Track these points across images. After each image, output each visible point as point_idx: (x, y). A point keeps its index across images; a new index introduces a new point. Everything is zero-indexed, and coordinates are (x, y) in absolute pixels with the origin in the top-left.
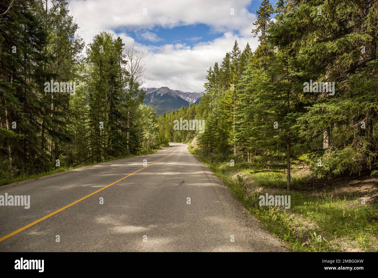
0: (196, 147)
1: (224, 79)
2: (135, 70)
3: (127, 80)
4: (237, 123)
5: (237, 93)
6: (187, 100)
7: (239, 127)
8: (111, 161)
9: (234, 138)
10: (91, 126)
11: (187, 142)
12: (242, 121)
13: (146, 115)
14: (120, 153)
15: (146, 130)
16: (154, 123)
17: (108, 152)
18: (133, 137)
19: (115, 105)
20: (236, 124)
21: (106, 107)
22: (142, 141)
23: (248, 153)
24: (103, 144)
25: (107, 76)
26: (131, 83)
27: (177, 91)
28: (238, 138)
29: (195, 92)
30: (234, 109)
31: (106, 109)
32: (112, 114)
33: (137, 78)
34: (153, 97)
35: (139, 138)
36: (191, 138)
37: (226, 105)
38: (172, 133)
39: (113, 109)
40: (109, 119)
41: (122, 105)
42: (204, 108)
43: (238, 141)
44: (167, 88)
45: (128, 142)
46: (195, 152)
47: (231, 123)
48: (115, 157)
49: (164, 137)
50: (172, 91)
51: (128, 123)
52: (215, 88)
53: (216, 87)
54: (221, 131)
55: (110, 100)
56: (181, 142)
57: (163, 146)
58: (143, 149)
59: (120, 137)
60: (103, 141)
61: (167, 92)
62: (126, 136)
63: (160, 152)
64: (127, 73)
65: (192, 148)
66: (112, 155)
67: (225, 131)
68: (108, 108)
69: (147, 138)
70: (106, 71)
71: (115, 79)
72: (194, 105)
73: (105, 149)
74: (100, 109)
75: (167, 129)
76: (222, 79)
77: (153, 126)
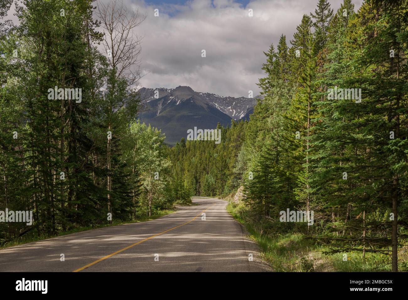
0: (241, 205)
1: (298, 70)
2: (119, 52)
3: (104, 73)
4: (313, 158)
5: (313, 100)
6: (227, 113)
7: (317, 167)
8: (74, 234)
9: (306, 188)
10: (34, 165)
11: (227, 195)
12: (321, 154)
13: (145, 142)
14: (93, 218)
15: (145, 173)
16: (161, 160)
17: (69, 216)
18: (120, 187)
19: (82, 125)
20: (310, 161)
21: (63, 128)
22: (138, 195)
23: (333, 217)
24: (58, 200)
25: (63, 65)
26: (112, 80)
27: (209, 95)
28: (313, 188)
29: (243, 98)
30: (308, 131)
31: (62, 132)
32: (74, 142)
33: (123, 68)
34: (160, 106)
35: (132, 189)
36: (234, 187)
37: (293, 123)
38: (198, 178)
39: (77, 131)
40: (70, 151)
41: (95, 124)
42: (258, 129)
43: (313, 194)
44: (189, 89)
45: (108, 197)
46: (238, 215)
47: (300, 158)
48: (83, 226)
49: (182, 187)
50: (197, 94)
51: (109, 159)
52: (278, 89)
53: (280, 87)
54: (282, 174)
55: (70, 114)
56: (214, 195)
57: (181, 204)
58: (141, 209)
59: (92, 188)
60: (58, 196)
61: (188, 97)
62: (106, 184)
63: (172, 215)
64: (103, 59)
65: (235, 207)
66: (77, 223)
67: (290, 174)
68: (67, 130)
69: (148, 188)
70: (58, 55)
71: (79, 72)
72: (242, 122)
73: (63, 211)
74: (51, 132)
75: (188, 171)
76: (293, 70)
77: (159, 165)
